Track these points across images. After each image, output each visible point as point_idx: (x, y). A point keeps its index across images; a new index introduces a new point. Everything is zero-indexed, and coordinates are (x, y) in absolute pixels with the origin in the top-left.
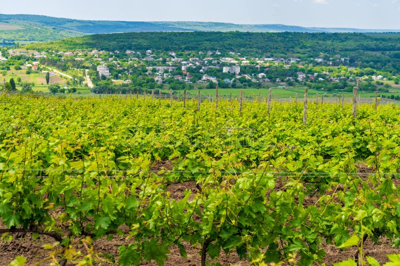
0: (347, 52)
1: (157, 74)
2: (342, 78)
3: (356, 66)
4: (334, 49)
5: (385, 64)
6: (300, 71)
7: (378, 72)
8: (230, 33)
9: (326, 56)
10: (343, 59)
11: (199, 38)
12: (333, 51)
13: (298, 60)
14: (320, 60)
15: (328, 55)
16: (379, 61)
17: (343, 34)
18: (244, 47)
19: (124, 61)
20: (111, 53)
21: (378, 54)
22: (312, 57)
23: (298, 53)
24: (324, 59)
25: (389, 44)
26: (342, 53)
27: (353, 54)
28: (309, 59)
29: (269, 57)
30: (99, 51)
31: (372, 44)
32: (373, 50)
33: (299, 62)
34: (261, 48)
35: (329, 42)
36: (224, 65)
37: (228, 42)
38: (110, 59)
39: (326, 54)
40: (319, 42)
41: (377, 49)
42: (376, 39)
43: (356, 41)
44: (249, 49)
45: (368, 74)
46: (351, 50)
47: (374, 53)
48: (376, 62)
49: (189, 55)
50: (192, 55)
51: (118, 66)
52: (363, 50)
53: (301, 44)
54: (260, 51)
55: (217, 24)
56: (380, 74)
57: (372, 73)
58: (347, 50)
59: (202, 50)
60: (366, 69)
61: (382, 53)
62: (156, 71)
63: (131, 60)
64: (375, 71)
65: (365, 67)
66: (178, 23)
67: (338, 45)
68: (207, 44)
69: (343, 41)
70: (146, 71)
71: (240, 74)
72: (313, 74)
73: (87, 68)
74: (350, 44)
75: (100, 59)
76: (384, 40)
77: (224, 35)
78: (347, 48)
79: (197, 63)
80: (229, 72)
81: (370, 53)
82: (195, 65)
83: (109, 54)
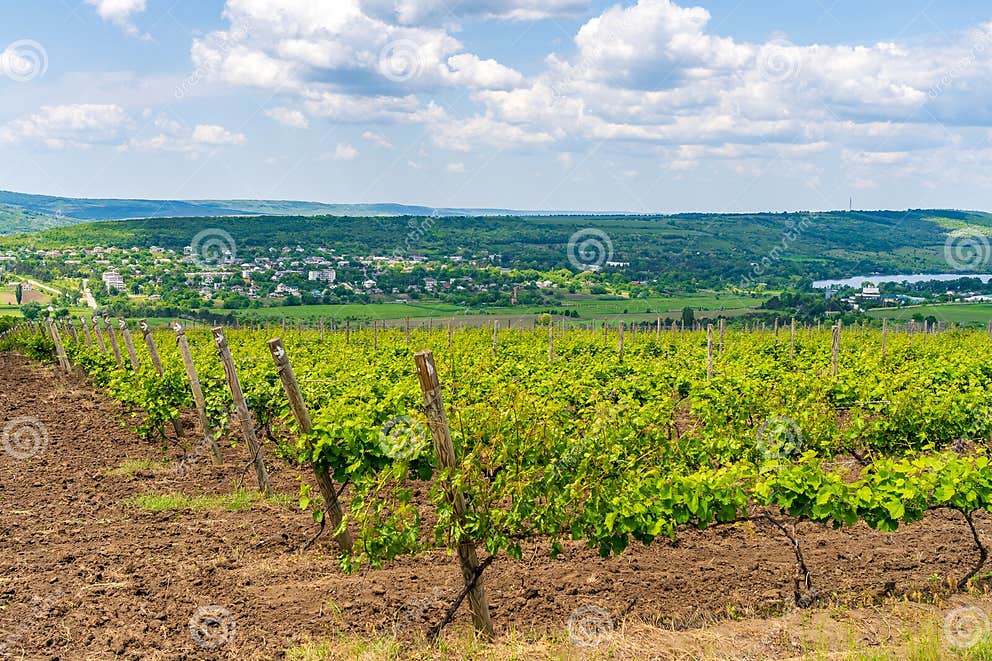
0: (499, 246)
1: (203, 283)
2: (491, 285)
3: (512, 267)
4: (478, 241)
5: (555, 264)
6: (427, 275)
7: (545, 275)
8: (318, 218)
9: (466, 252)
10: (492, 257)
11: (267, 226)
12: (476, 245)
13: (425, 258)
14: (458, 258)
15: (470, 251)
16: (544, 259)
17: (491, 219)
18: (340, 240)
19: (148, 264)
20: (125, 252)
21: (544, 248)
22: (445, 254)
23: (424, 247)
24: (464, 257)
25: (560, 233)
26: (490, 247)
27: (507, 249)
28: (440, 257)
29: (380, 256)
30: (106, 248)
31: (535, 233)
32: (536, 242)
33: (427, 261)
34: (367, 242)
35: (470, 231)
36: (310, 268)
37: (315, 233)
38: (125, 261)
39: (467, 249)
40: (455, 230)
41: (543, 241)
42: (540, 226)
43: (511, 228)
44: (349, 244)
45: (529, 279)
46: (503, 243)
47: (539, 247)
48: (541, 261)
49: (254, 252)
50: (257, 254)
51: (138, 272)
52: (522, 242)
53: (429, 234)
54: (366, 246)
55: (295, 204)
56: (548, 279)
57: (537, 278)
58: (497, 243)
59: (273, 245)
60: (526, 272)
61: (550, 247)
62: (200, 280)
63: (159, 263)
64: (540, 273)
65: (525, 269)
66: (234, 202)
67: (484, 235)
68: (282, 236)
69: (491, 229)
70: (185, 280)
71: (335, 283)
72: (448, 280)
73: (86, 276)
74: (503, 233)
75: (108, 262)
76: (551, 227)
77: (308, 221)
78: (497, 239)
79: (267, 266)
80: (318, 279)
81: (531, 246)
82: (264, 269)
83: (121, 253)
